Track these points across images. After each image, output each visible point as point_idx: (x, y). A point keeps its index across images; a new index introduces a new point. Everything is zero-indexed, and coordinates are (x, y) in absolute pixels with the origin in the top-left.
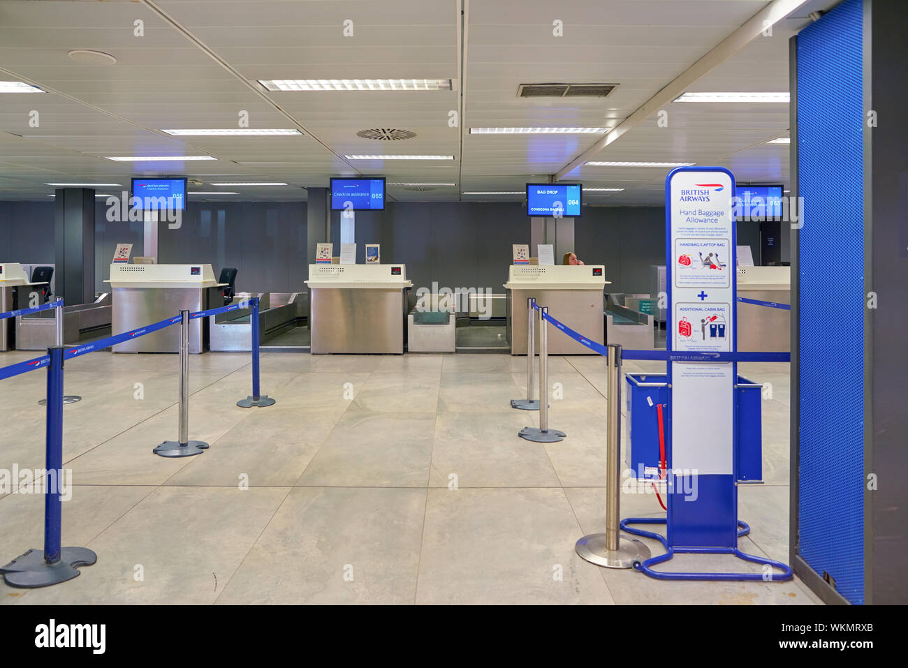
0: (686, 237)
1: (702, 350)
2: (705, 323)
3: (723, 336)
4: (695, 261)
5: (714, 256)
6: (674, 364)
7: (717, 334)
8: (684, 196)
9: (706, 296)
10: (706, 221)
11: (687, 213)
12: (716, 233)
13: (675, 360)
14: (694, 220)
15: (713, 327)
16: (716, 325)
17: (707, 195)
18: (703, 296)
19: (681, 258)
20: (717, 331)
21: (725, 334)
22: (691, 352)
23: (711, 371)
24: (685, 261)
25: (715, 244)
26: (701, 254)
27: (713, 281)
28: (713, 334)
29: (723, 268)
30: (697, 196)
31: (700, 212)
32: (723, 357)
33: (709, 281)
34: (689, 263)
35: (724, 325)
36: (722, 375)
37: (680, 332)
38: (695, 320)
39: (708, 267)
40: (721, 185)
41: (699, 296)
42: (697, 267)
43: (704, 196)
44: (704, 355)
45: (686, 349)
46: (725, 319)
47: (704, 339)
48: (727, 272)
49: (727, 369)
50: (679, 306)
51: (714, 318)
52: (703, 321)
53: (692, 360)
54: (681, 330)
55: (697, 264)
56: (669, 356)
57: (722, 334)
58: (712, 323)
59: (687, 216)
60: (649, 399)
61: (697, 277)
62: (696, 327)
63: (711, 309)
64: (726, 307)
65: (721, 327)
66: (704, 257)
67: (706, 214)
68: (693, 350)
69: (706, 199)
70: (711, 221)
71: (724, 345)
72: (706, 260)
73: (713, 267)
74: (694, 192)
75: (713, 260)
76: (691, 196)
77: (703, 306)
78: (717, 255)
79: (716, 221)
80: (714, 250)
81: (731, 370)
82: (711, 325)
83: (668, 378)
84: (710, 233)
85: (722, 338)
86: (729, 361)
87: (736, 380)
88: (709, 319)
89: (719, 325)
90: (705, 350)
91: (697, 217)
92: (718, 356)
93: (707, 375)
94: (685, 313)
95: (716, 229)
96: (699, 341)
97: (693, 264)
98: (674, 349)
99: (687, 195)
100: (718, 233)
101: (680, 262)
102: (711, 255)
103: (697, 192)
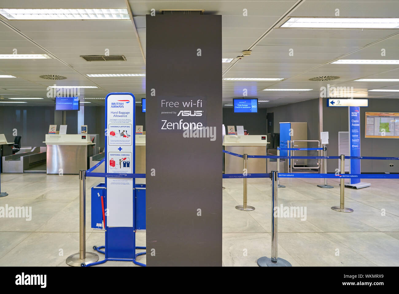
0: (114, 123)
1: (119, 173)
2: (121, 161)
3: (129, 167)
4: (117, 134)
5: (125, 131)
6: (108, 179)
7: (126, 166)
8: (113, 106)
9: (122, 149)
10: (122, 116)
11: (114, 113)
12: (126, 122)
13: (108, 177)
14: (117, 116)
15: (125, 163)
16: (126, 162)
17: (122, 105)
18: (120, 149)
19: (111, 132)
20: (126, 164)
21: (130, 166)
22: (115, 173)
23: (125, 182)
24: (113, 134)
25: (125, 127)
26: (120, 131)
27: (124, 142)
28: (124, 166)
29: (129, 137)
30: (118, 105)
31: (120, 112)
32: (128, 176)
33: (123, 142)
34: (115, 135)
35: (129, 162)
36: (128, 184)
37: (110, 165)
38: (117, 160)
39: (122, 136)
40: (129, 101)
41: (118, 149)
42: (118, 136)
43: (121, 105)
44: (120, 175)
45: (113, 172)
46: (130, 159)
47: (121, 168)
48: (131, 139)
49: (130, 181)
50: (110, 154)
51: (125, 159)
52: (120, 160)
53: (115, 177)
54: (111, 164)
55: (118, 135)
56: (106, 175)
57: (128, 166)
58: (124, 161)
59: (114, 114)
60: (98, 194)
61: (118, 141)
62: (117, 163)
63: (124, 155)
64: (130, 153)
65: (128, 163)
66: (121, 132)
67: (122, 113)
68: (116, 173)
69: (122, 107)
70: (124, 116)
71: (129, 170)
72: (122, 133)
73: (125, 136)
74: (117, 104)
75: (125, 133)
76: (116, 105)
77: (120, 154)
78: (126, 131)
79: (126, 116)
80: (125, 129)
81: (132, 181)
82: (124, 162)
83: (105, 185)
84: (124, 122)
85: (128, 168)
86: (132, 178)
87: (135, 185)
88: (123, 159)
89: (127, 162)
90: (121, 173)
91: (118, 114)
92: (126, 175)
93: (122, 184)
94: (112, 157)
95: (126, 120)
96: (118, 169)
97: (116, 135)
98: (107, 172)
99: (114, 105)
100: (127, 122)
101: (110, 134)
102: (124, 131)
103: (118, 104)
